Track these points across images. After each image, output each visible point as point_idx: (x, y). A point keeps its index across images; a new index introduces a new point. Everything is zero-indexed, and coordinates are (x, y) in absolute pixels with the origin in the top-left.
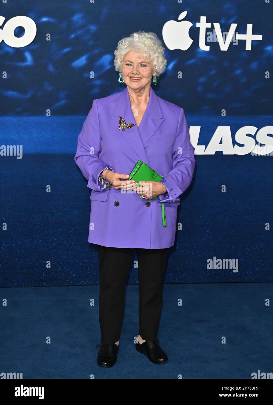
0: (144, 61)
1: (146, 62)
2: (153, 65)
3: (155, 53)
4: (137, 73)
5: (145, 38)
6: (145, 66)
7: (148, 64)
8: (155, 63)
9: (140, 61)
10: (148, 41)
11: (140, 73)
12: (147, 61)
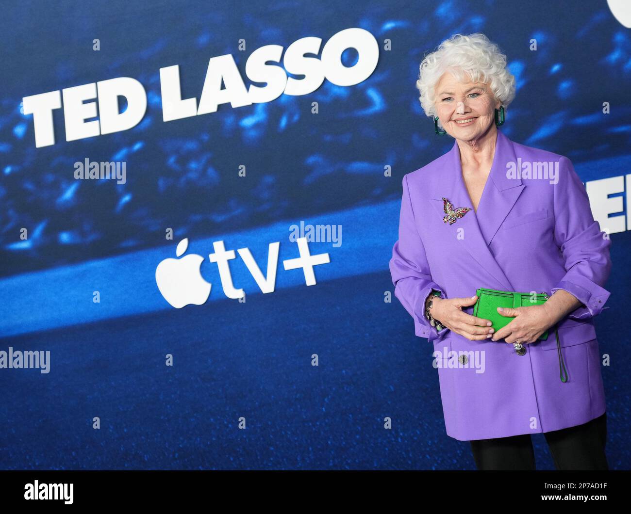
0: (473, 86)
1: (478, 87)
2: (491, 89)
3: (490, 68)
4: (466, 111)
5: (467, 46)
6: (478, 94)
7: (482, 89)
8: (493, 86)
9: (467, 87)
10: (472, 50)
11: (471, 109)
12: (479, 85)
